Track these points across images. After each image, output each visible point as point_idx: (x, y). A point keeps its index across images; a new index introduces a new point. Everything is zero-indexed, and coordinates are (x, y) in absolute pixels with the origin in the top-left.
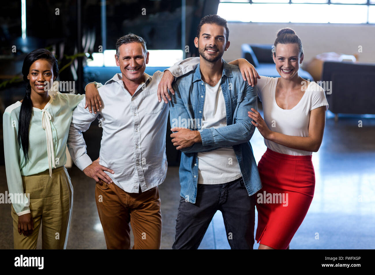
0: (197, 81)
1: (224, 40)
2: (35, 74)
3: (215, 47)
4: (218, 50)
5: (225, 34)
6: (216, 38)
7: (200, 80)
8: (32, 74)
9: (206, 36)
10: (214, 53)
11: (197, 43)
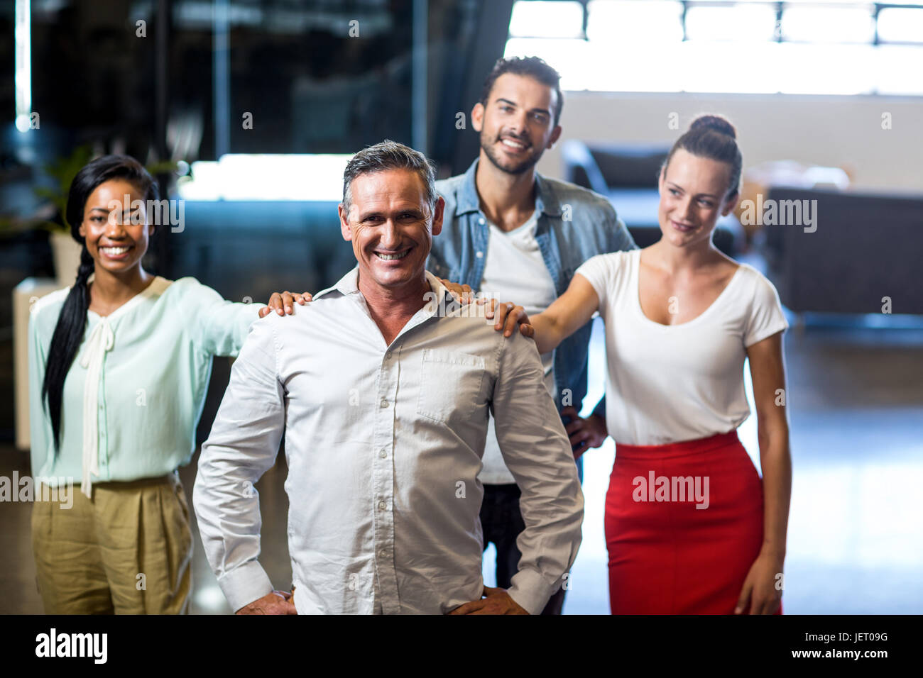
0: (469, 213)
1: (548, 122)
2: (100, 219)
3: (525, 138)
4: (530, 144)
5: (553, 107)
6: (529, 115)
7: (476, 212)
8: (93, 219)
9: (504, 104)
10: (520, 150)
11: (478, 119)
